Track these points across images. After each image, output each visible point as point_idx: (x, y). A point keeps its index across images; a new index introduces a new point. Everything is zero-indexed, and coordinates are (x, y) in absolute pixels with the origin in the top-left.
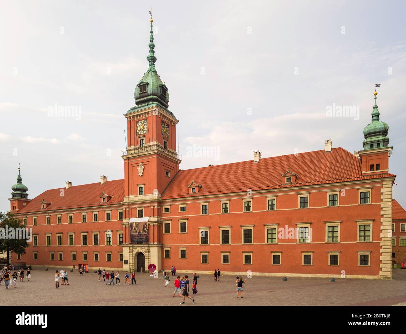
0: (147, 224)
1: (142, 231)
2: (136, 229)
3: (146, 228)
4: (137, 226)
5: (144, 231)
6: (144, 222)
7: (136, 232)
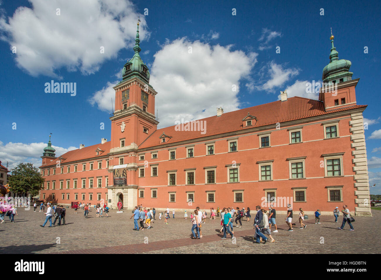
0: (126, 169)
1: (122, 176)
2: (118, 174)
3: (125, 173)
4: (118, 172)
5: (123, 175)
6: (124, 168)
7: (118, 176)
